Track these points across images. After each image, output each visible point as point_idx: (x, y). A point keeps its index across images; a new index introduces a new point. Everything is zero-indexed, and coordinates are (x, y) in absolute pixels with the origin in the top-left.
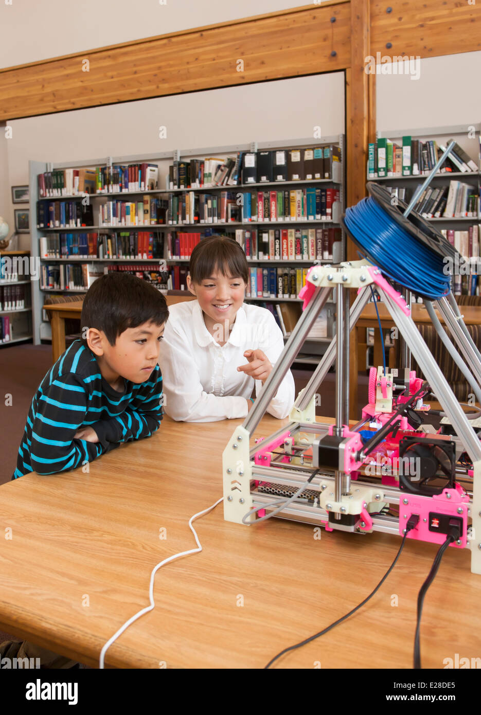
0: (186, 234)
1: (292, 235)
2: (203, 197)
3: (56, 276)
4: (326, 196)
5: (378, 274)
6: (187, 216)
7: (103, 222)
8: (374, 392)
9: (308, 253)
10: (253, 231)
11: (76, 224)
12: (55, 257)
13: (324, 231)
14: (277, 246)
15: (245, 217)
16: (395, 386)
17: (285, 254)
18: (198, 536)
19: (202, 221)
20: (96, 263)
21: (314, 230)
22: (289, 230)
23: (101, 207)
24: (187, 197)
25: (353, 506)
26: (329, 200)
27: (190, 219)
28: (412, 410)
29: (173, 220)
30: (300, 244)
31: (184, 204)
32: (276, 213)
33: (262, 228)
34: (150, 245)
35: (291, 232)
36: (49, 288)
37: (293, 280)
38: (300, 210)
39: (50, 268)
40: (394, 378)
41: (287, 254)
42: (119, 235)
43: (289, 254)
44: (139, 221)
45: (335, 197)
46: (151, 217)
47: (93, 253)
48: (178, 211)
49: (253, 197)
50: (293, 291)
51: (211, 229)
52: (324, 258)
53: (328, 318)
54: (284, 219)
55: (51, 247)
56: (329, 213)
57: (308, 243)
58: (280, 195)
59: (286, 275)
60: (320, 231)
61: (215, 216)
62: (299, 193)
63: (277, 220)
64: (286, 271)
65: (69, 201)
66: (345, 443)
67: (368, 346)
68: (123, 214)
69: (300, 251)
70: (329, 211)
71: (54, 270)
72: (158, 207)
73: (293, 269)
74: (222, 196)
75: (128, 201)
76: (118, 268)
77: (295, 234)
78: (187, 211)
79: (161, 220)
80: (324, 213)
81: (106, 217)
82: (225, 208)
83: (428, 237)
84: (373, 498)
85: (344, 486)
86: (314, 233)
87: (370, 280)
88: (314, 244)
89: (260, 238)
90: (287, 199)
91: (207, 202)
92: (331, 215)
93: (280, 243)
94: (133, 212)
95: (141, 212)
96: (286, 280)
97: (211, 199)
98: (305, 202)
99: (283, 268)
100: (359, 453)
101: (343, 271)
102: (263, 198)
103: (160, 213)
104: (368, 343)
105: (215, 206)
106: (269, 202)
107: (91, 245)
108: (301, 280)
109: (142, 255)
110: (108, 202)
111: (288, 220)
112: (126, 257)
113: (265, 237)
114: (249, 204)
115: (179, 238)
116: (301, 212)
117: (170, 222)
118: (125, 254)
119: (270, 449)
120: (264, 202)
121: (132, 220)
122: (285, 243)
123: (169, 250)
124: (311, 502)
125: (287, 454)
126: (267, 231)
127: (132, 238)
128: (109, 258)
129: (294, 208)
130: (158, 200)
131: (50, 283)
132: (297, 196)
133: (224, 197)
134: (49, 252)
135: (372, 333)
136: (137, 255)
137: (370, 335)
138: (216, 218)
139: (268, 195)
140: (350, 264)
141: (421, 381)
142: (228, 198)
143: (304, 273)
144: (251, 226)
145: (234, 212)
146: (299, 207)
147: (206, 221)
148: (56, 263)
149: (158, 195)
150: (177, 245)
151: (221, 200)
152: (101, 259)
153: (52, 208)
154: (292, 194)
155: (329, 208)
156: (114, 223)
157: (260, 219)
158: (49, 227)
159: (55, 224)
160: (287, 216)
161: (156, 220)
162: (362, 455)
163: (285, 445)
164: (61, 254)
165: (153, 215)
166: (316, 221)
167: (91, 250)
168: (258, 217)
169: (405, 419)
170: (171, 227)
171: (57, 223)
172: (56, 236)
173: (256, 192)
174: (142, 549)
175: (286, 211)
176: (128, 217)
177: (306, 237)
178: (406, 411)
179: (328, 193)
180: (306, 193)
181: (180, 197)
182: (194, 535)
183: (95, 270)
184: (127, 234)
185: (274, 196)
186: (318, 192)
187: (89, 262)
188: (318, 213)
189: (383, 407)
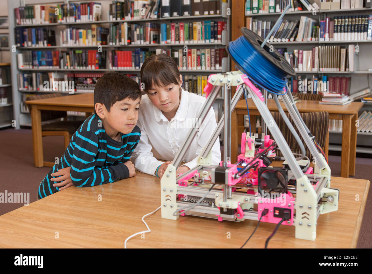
0: (122, 52)
1: (195, 53)
2: (134, 26)
3: (30, 81)
4: (217, 26)
5: (246, 78)
6: (123, 40)
7: (63, 43)
8: (244, 146)
9: (205, 65)
10: (168, 50)
11: (44, 44)
12: (29, 68)
13: (216, 50)
14: (185, 61)
15: (163, 41)
16: (256, 143)
17: (190, 66)
18: (148, 225)
19: (133, 43)
20: (58, 72)
21: (209, 50)
22: (193, 50)
23: (61, 32)
24: (122, 26)
25: (233, 204)
26: (219, 29)
27: (125, 41)
28: (265, 156)
29: (112, 42)
30: (200, 59)
31: (120, 31)
32: (184, 38)
33: (174, 48)
34: (96, 60)
35: (194, 51)
36: (25, 90)
37: (195, 83)
38: (200, 36)
39: (26, 75)
40: (256, 138)
41: (191, 66)
42: (74, 53)
43: (193, 66)
44: (89, 43)
45: (224, 27)
46: (97, 40)
47: (56, 65)
48: (116, 35)
49: (168, 26)
50: (195, 91)
51: (139, 48)
52: (216, 69)
53: (219, 109)
54: (189, 42)
55: (25, 60)
56: (219, 38)
57: (205, 58)
58: (186, 25)
59: (190, 80)
60: (213, 50)
61: (142, 39)
62: (199, 24)
63: (184, 42)
64: (190, 77)
65: (37, 28)
66: (229, 169)
67: (245, 128)
68: (77, 38)
69: (200, 63)
70: (219, 36)
71: (28, 77)
72: (102, 33)
73: (195, 76)
74: (147, 26)
75: (80, 29)
76: (74, 75)
77: (197, 52)
78: (122, 36)
79: (104, 42)
80: (216, 38)
81: (65, 40)
82: (149, 34)
83: (274, 59)
84: (244, 201)
85: (228, 194)
86: (210, 52)
87: (242, 82)
88: (210, 59)
89: (173, 55)
90: (191, 28)
91: (136, 30)
92: (221, 39)
93: (186, 58)
94: (84, 36)
95: (90, 37)
96: (190, 83)
97: (138, 28)
98: (203, 30)
99: (188, 76)
100: (236, 175)
101: (228, 77)
102: (175, 28)
103: (104, 38)
104: (245, 126)
105: (142, 32)
106: (179, 30)
107: (55, 59)
108: (201, 83)
109: (91, 66)
110: (66, 29)
111: (191, 42)
112: (80, 68)
113: (176, 55)
114: (165, 31)
115: (117, 54)
116: (201, 37)
117: (111, 44)
118: (79, 65)
119: (186, 178)
120: (176, 30)
121: (84, 42)
122: (190, 59)
123: (110, 63)
124: (210, 205)
125: (196, 182)
126: (177, 50)
127: (84, 55)
128: (68, 68)
129: (196, 35)
130: (102, 28)
131: (26, 85)
132: (198, 26)
133: (148, 27)
134: (24, 64)
135: (248, 119)
136: (88, 66)
137: (246, 121)
138: (142, 41)
139: (178, 26)
140: (232, 73)
141: (272, 141)
142: (151, 27)
143: (202, 79)
144: (166, 47)
145: (155, 37)
146: (199, 33)
147: (136, 43)
148: (30, 72)
149: (101, 24)
150: (116, 60)
151: (146, 29)
152: (62, 69)
153: (26, 33)
154: (194, 25)
155: (219, 34)
156: (71, 44)
157: (172, 42)
158: (24, 46)
159: (28, 44)
160: (191, 40)
161: (100, 42)
162: (237, 176)
163: (195, 177)
164: (33, 65)
165: (99, 38)
166: (211, 44)
167: (55, 63)
168: (171, 40)
169: (261, 161)
170: (111, 47)
171: (30, 43)
172: (29, 53)
173: (170, 23)
174: (117, 232)
175: (190, 37)
176: (81, 40)
177: (204, 54)
178: (262, 157)
179: (219, 24)
180: (204, 24)
181: (118, 26)
182: (145, 225)
183: (58, 77)
184: (81, 52)
185: (182, 26)
186: (212, 24)
187: (54, 71)
188: (212, 38)
189: (249, 155)
